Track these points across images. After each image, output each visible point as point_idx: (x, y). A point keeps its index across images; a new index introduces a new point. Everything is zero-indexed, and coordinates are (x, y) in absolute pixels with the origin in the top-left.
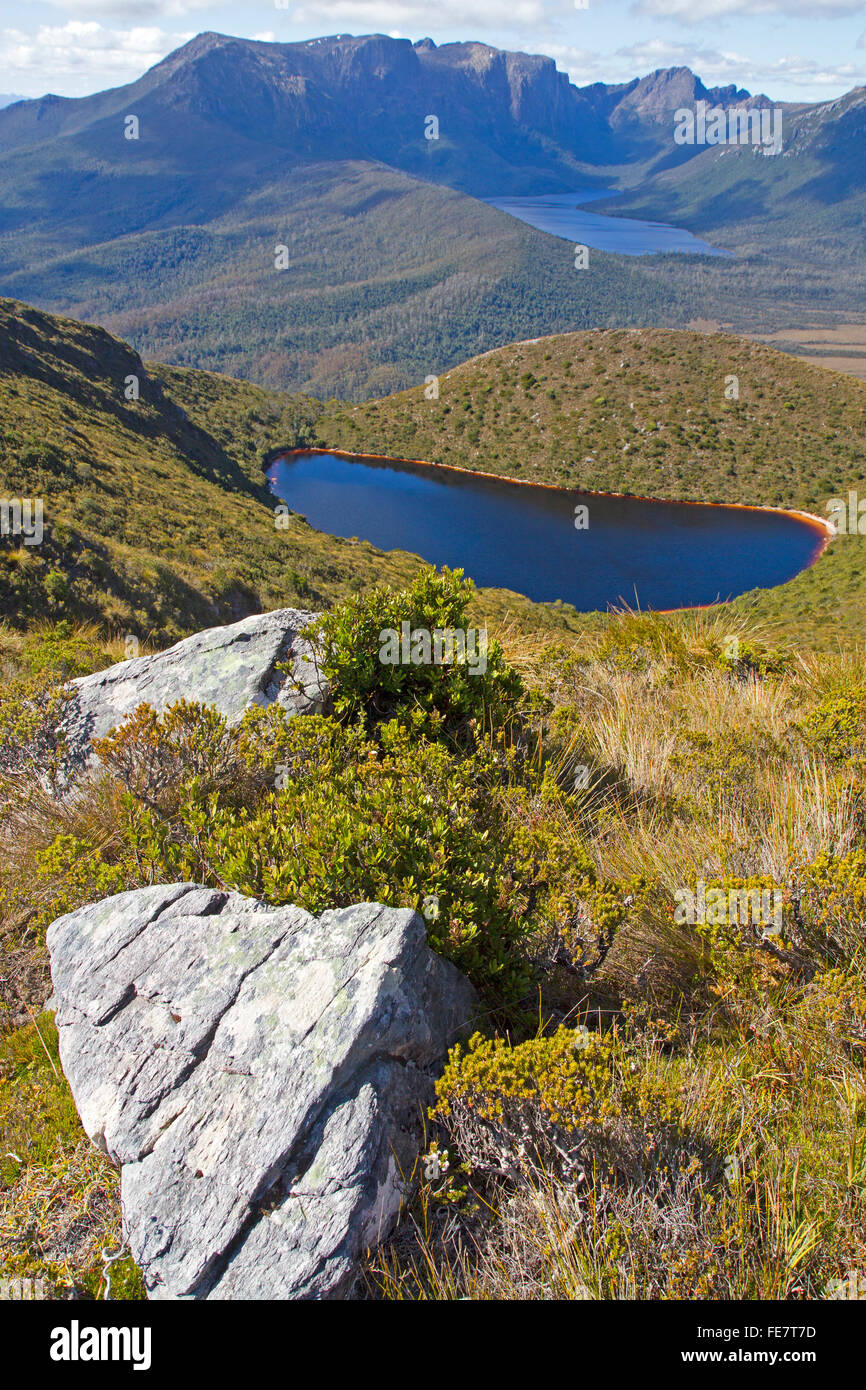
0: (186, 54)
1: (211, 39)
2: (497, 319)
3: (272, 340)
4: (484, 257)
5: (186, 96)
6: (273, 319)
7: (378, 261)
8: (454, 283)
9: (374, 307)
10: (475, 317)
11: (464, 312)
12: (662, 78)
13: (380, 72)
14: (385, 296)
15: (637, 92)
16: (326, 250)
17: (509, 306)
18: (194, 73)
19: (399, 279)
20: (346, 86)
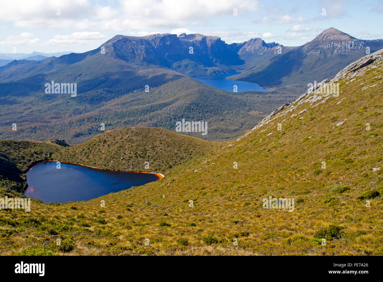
0: (112, 41)
1: (119, 36)
2: (189, 114)
3: (121, 122)
4: (188, 95)
5: (110, 52)
6: (122, 116)
7: (158, 97)
8: (177, 104)
9: (153, 111)
10: (182, 113)
11: (179, 112)
12: (253, 41)
13: (168, 43)
14: (157, 108)
15: (246, 45)
16: (144, 94)
17: (193, 110)
18: (112, 46)
19: (161, 103)
20: (158, 47)
